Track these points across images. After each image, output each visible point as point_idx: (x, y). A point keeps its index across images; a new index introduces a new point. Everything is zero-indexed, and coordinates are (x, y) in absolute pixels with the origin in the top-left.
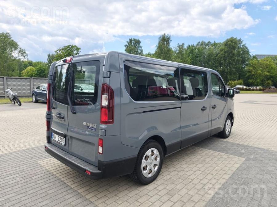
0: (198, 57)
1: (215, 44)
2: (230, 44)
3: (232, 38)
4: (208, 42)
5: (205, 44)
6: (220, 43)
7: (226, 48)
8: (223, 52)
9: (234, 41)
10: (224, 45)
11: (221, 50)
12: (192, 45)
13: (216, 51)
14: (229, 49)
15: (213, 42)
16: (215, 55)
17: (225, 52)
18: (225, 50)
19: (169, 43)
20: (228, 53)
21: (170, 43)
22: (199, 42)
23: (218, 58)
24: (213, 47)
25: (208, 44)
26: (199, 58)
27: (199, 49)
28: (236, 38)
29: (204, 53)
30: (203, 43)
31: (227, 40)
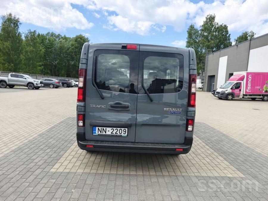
0: (49, 48)
1: (65, 38)
2: (79, 41)
3: (81, 35)
4: (58, 35)
5: (55, 36)
6: (70, 38)
7: (76, 43)
8: (73, 47)
9: (83, 39)
10: (74, 41)
11: (72, 45)
12: (42, 34)
13: (67, 45)
14: (79, 45)
15: (64, 36)
16: (66, 49)
17: (76, 48)
18: (76, 45)
19: (17, 25)
20: (79, 49)
21: (19, 26)
22: (49, 33)
23: (70, 53)
24: (64, 40)
25: (59, 37)
26: (50, 50)
27: (49, 40)
28: (84, 36)
29: (55, 45)
30: (53, 35)
31: (77, 36)
